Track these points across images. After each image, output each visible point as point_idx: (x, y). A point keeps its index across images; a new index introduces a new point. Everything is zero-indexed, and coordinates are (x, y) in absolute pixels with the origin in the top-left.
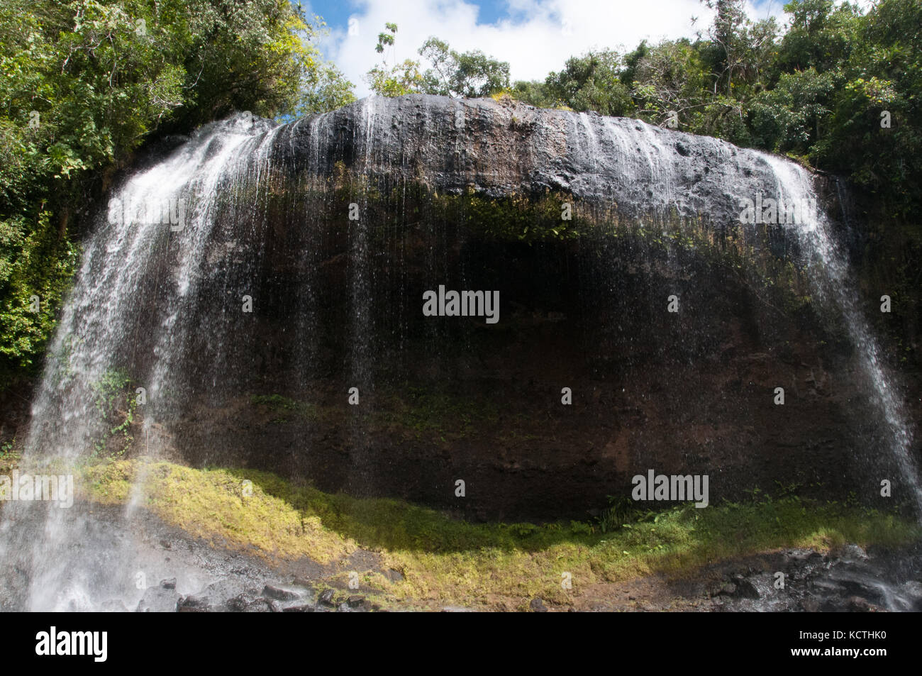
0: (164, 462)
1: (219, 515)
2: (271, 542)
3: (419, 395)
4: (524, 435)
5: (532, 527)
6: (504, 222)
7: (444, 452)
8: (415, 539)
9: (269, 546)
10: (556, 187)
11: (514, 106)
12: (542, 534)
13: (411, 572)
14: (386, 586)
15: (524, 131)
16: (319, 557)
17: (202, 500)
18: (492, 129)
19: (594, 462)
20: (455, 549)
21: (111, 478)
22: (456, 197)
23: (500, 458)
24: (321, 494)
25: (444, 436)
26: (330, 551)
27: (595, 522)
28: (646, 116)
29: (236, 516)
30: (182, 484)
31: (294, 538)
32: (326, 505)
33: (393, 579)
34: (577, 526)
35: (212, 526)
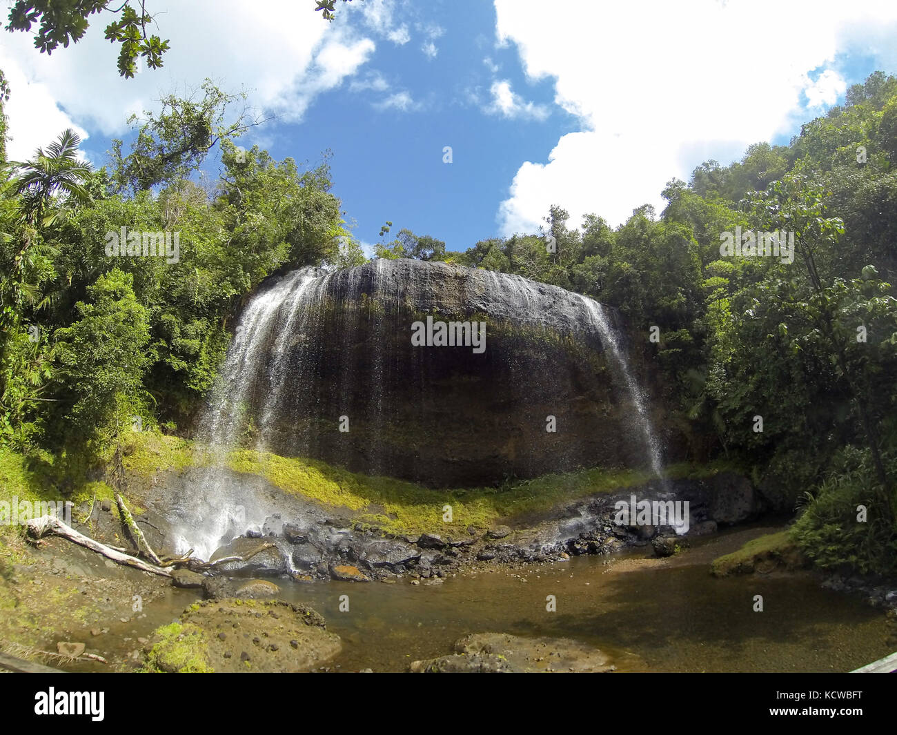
0: (268, 453)
1: (298, 483)
2: (326, 498)
4: (459, 442)
5: (464, 491)
8: (402, 498)
9: (325, 500)
10: (480, 309)
11: (456, 267)
12: (469, 495)
13: (401, 515)
15: (462, 279)
16: (351, 507)
17: (288, 474)
19: (497, 456)
20: (424, 503)
21: (242, 459)
23: (447, 455)
24: (349, 473)
25: (415, 443)
26: (356, 504)
27: (497, 487)
28: (522, 274)
29: (307, 483)
30: (278, 465)
31: (338, 496)
32: (352, 479)
33: (392, 519)
34: (487, 489)
35: (295, 488)
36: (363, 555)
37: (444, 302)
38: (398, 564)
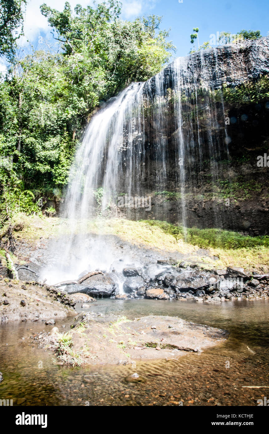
0: (123, 219)
1: (143, 237)
2: (163, 246)
3: (225, 184)
6: (243, 96)
7: (237, 206)
8: (225, 244)
9: (162, 247)
10: (265, 72)
13: (222, 256)
14: (210, 262)
15: (247, 51)
16: (182, 251)
17: (136, 232)
18: (231, 55)
20: (243, 247)
21: (104, 226)
22: (219, 90)
23: (263, 206)
25: (236, 200)
26: (188, 249)
29: (149, 237)
30: (129, 227)
31: (173, 245)
32: (187, 232)
33: (214, 259)
35: (140, 240)
36: (174, 282)
37: (232, 76)
38: (200, 289)
